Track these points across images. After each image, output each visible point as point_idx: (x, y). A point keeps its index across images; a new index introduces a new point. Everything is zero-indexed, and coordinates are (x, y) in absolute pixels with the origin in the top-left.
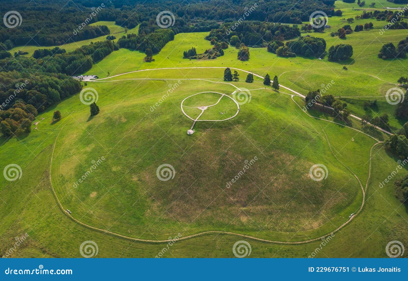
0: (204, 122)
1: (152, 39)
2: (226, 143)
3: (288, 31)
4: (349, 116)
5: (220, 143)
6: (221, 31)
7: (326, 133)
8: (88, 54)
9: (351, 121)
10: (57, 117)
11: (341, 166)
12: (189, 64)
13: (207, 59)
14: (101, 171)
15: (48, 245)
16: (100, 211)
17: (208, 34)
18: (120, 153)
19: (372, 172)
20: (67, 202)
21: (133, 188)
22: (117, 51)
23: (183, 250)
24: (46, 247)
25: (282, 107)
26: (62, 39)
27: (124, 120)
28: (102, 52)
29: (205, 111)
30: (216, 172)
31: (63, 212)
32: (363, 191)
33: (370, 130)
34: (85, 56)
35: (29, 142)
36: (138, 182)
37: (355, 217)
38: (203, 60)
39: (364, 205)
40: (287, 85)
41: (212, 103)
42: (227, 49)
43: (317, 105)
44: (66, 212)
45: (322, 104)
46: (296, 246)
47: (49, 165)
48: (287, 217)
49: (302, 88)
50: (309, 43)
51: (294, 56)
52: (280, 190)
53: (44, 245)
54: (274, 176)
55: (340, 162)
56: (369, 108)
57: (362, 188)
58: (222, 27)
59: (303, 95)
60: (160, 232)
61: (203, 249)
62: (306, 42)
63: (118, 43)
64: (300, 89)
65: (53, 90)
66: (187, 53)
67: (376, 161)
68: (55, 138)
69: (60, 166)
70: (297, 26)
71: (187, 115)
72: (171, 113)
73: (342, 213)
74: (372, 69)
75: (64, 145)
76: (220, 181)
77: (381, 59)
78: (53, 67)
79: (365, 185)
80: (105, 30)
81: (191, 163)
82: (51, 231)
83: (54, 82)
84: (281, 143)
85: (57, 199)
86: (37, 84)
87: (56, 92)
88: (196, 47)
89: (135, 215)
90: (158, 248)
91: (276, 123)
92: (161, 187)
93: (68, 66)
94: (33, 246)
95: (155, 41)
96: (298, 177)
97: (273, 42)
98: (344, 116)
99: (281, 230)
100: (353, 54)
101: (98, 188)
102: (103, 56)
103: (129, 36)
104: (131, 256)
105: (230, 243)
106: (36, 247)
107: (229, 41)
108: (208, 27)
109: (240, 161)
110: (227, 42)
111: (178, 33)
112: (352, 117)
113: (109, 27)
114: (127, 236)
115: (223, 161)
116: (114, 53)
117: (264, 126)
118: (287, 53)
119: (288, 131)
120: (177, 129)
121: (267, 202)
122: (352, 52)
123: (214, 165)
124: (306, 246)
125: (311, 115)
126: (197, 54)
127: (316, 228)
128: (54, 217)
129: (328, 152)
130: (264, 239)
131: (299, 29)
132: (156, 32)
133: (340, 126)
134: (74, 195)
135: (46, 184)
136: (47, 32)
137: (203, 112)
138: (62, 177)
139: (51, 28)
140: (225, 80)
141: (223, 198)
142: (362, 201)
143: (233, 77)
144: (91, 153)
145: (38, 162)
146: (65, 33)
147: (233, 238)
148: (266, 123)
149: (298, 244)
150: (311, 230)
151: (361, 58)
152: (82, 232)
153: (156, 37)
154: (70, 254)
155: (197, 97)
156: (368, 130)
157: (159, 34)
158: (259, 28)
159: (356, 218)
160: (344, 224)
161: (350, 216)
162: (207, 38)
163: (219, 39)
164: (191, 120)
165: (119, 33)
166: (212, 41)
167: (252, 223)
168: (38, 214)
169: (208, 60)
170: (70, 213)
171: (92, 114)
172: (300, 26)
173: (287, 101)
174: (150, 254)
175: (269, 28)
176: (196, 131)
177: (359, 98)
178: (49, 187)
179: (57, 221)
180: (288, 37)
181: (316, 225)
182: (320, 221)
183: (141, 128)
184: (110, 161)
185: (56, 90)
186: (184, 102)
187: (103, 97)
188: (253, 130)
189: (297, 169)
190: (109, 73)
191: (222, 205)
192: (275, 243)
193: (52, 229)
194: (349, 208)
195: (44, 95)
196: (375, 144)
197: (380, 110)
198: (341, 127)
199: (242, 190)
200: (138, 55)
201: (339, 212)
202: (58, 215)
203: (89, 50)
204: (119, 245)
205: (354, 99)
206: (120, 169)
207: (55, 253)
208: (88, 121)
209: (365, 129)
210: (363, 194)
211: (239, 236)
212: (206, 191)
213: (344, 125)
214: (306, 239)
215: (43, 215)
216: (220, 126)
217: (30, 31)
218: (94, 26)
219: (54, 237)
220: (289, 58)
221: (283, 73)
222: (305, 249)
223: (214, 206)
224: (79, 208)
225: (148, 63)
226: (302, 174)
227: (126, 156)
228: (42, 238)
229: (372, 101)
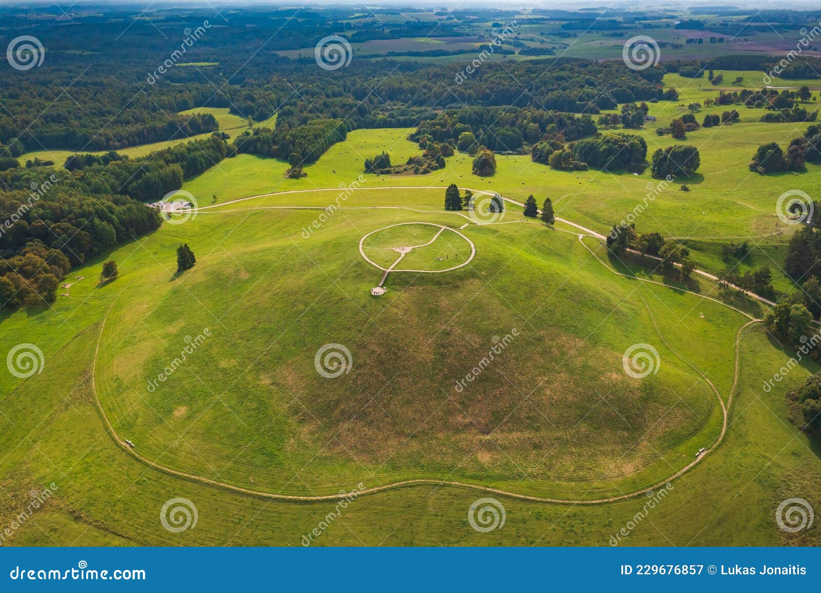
0: (405, 273)
1: (302, 137)
2: (449, 313)
3: (572, 124)
4: (692, 273)
5: (437, 312)
6: (439, 124)
7: (649, 304)
8: (174, 162)
9: (698, 281)
10: (110, 272)
11: (679, 362)
12: (376, 182)
13: (411, 174)
14: (197, 368)
15: (85, 506)
16: (193, 441)
17: (413, 130)
18: (237, 335)
19: (740, 375)
20: (127, 427)
21: (262, 399)
22: (232, 159)
23: (360, 514)
24: (82, 509)
25: (561, 256)
26: (122, 138)
27: (244, 276)
28: (202, 159)
29: (406, 254)
30: (428, 368)
31: (117, 444)
32: (724, 407)
33: (735, 298)
34: (169, 166)
35: (51, 319)
36: (272, 387)
37: (707, 456)
38: (405, 177)
39: (727, 434)
40: (569, 218)
41: (421, 241)
42: (451, 158)
43: (630, 253)
44: (125, 444)
45: (640, 250)
46: (590, 507)
47: (91, 361)
48: (571, 454)
49: (600, 222)
50: (612, 143)
51: (584, 169)
52: (556, 402)
53: (77, 506)
54: (545, 376)
55: (676, 355)
56: (733, 258)
57: (722, 403)
58: (442, 117)
59: (602, 234)
60: (314, 481)
61: (402, 513)
62: (608, 142)
63: (234, 143)
64: (597, 224)
65: (103, 223)
66: (373, 162)
67: (748, 354)
68: (104, 312)
69: (113, 362)
70: (590, 117)
71: (370, 262)
72: (338, 259)
73: (682, 448)
74: (739, 192)
75: (122, 324)
76: (437, 385)
77: (756, 174)
78: (103, 184)
79: (726, 396)
80: (209, 123)
81: (377, 349)
82: (93, 480)
83: (105, 209)
84: (558, 315)
85: (107, 420)
86: (71, 211)
87: (109, 228)
88: (390, 153)
89: (264, 448)
90: (309, 512)
91: (548, 280)
92: (318, 396)
93: (134, 184)
94: (54, 509)
95: (309, 140)
96: (593, 378)
97: (542, 143)
98: (684, 273)
99: (559, 478)
100: (699, 165)
101: (189, 399)
102: (205, 165)
103: (257, 132)
104: (253, 526)
105: (456, 502)
106: (61, 509)
107: (456, 143)
108: (414, 117)
109: (477, 346)
110: (451, 145)
111: (354, 129)
112: (700, 275)
113: (217, 117)
114: (246, 489)
115: (442, 346)
116: (226, 161)
117: (525, 284)
118: (571, 164)
119: (571, 296)
120: (351, 287)
121: (531, 425)
122: (699, 160)
123: (425, 353)
124: (609, 507)
125: (619, 271)
126: (392, 164)
127: (629, 475)
128: (100, 455)
129: (654, 338)
130: (526, 495)
131: (593, 122)
132: (310, 124)
133: (676, 291)
134: (141, 413)
135: (85, 394)
136: (93, 125)
137: (403, 255)
138: (118, 381)
139: (103, 118)
140: (448, 208)
141: (442, 416)
142: (722, 427)
143: (464, 203)
144: (176, 336)
145: (70, 355)
146: (129, 127)
147: (463, 493)
148: (529, 279)
149: (593, 504)
150: (620, 479)
151: (717, 173)
152: (156, 481)
153: (311, 133)
154: (131, 523)
155: (391, 231)
156: (732, 298)
157: (316, 127)
158: (515, 119)
159: (710, 457)
160: (687, 468)
161: (698, 453)
162: (412, 138)
163: (435, 139)
164: (380, 270)
165: (236, 128)
166: (421, 141)
167: (500, 466)
168: (67, 449)
169: (413, 175)
170: (132, 446)
171: (180, 268)
172: (595, 118)
173: (571, 244)
174: (293, 523)
175: (534, 120)
176: (390, 290)
177: (713, 240)
178: (91, 400)
179: (106, 461)
180: (572, 136)
181: (629, 469)
182: (637, 461)
183: (280, 288)
184: (214, 351)
185: (109, 224)
186: (364, 240)
187: (202, 241)
188: (503, 290)
189: (590, 363)
190: (215, 197)
191: (441, 431)
192: (547, 502)
193: (96, 476)
194: (694, 438)
195: (86, 233)
196: (747, 324)
197: (755, 261)
198: (679, 293)
199: (479, 401)
200: (274, 165)
201: (675, 445)
202: (108, 450)
203: (176, 155)
204: (230, 506)
205: (703, 240)
206: (235, 363)
207: (100, 521)
208: (173, 279)
209: (726, 296)
210: (723, 413)
211: (475, 488)
212: (409, 402)
213: (683, 288)
214: (609, 494)
215: (77, 451)
216: (437, 282)
217: (59, 123)
218: (188, 116)
219: (99, 491)
220: (575, 172)
221: (563, 197)
222: (608, 513)
223: (424, 432)
224: (151, 438)
225: (294, 181)
226: (600, 372)
227: (248, 340)
228: (74, 492)
229: (739, 245)
